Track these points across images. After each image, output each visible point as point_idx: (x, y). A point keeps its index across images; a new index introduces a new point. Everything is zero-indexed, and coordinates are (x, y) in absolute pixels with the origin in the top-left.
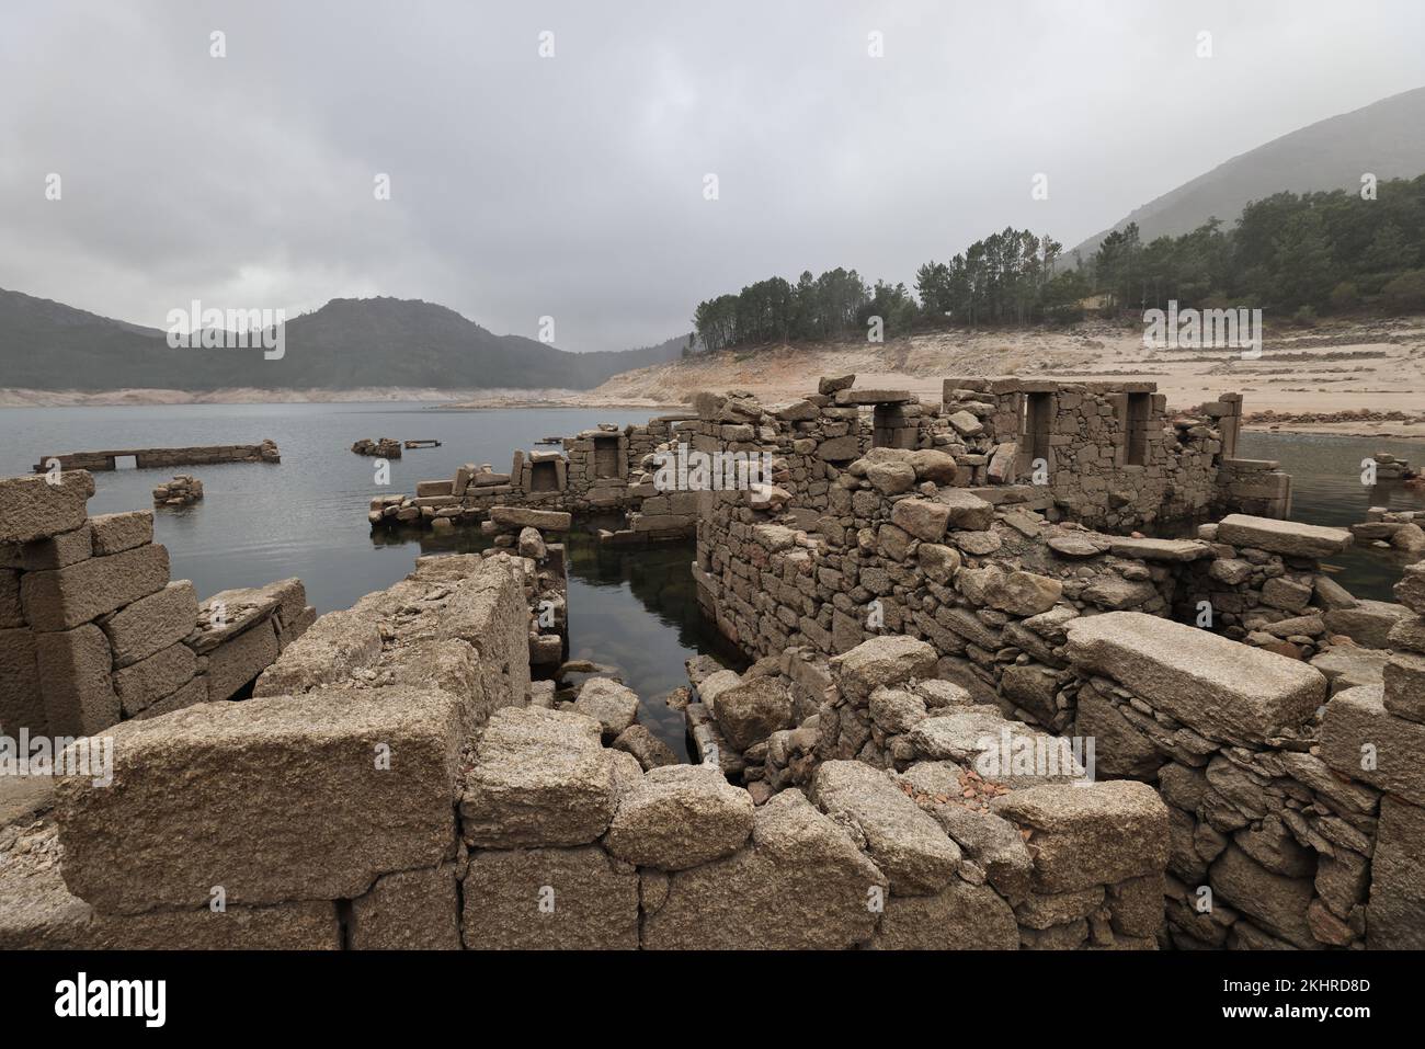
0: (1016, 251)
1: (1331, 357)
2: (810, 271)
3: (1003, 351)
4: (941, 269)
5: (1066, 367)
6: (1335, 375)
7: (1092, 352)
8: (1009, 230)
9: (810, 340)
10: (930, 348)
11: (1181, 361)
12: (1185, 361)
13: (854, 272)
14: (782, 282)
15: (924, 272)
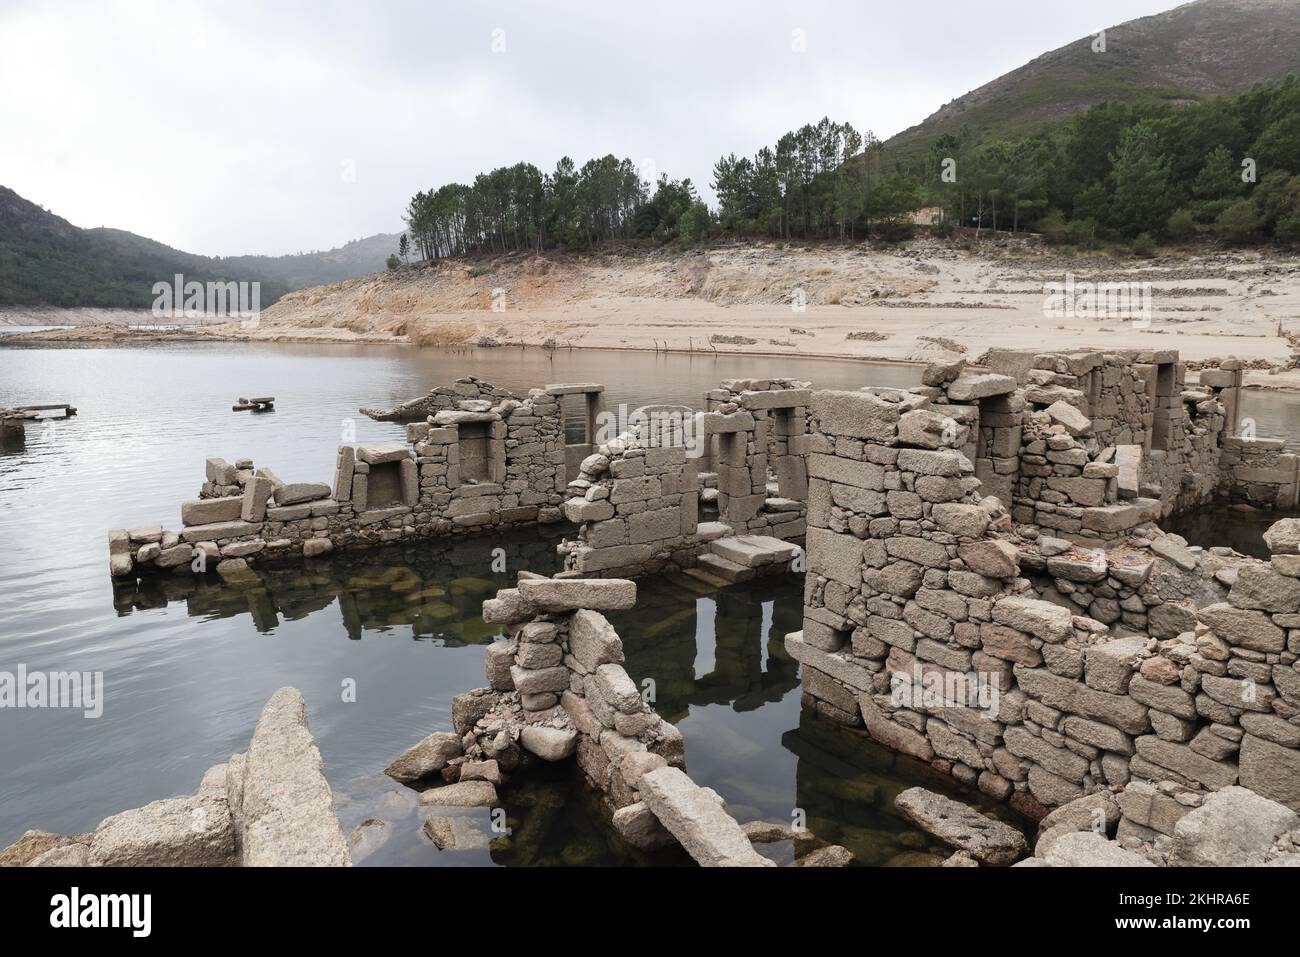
0: (834, 148)
1: (1176, 293)
2: (570, 157)
3: (825, 273)
4: (744, 165)
5: (900, 296)
6: (1184, 315)
7: (927, 278)
8: (826, 121)
9: (572, 251)
10: (734, 266)
11: (1025, 292)
12: (1030, 292)
13: (629, 162)
14: (532, 169)
15: (723, 167)
